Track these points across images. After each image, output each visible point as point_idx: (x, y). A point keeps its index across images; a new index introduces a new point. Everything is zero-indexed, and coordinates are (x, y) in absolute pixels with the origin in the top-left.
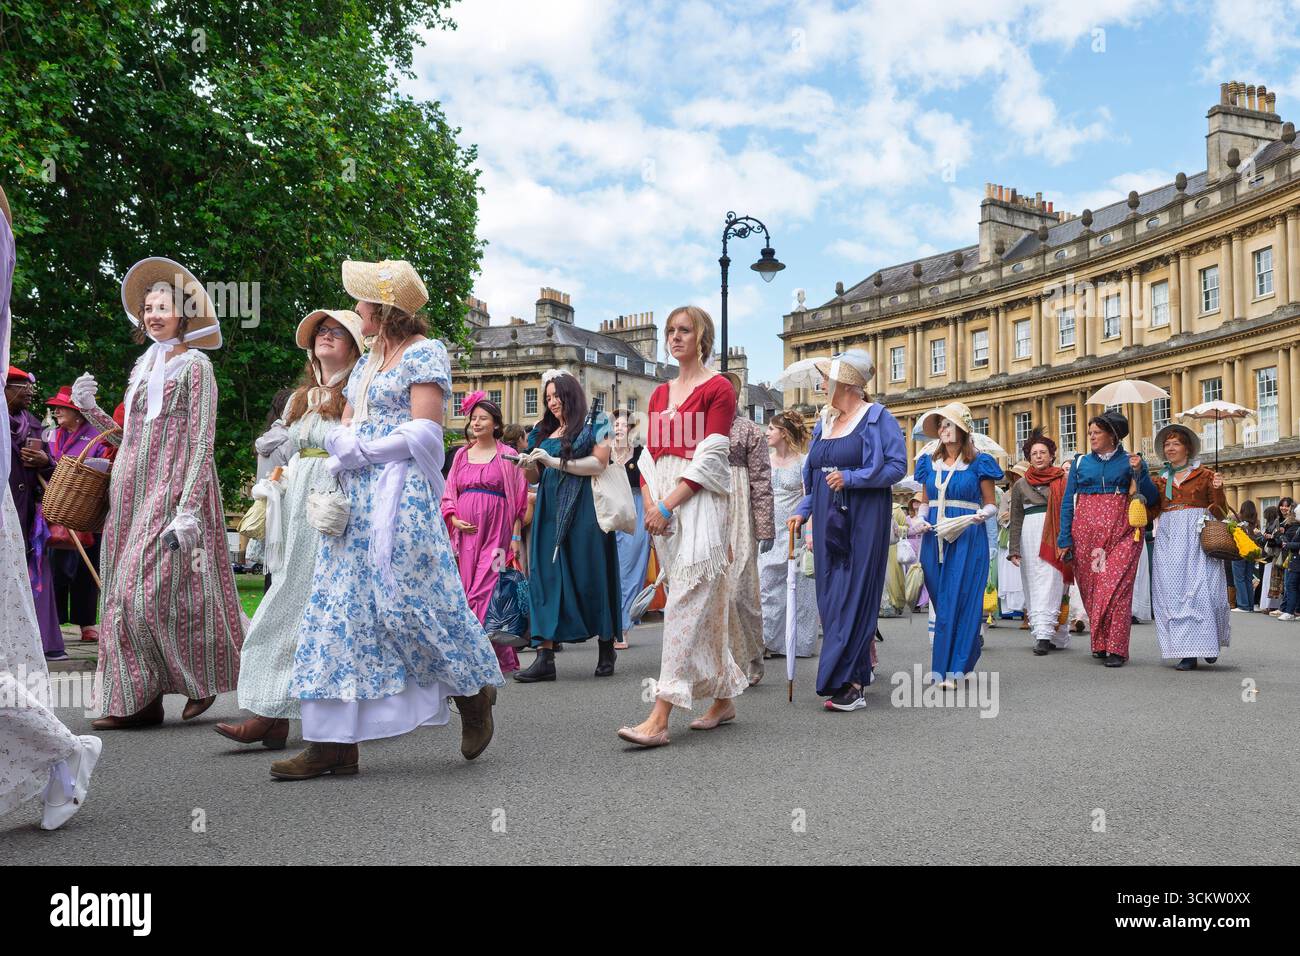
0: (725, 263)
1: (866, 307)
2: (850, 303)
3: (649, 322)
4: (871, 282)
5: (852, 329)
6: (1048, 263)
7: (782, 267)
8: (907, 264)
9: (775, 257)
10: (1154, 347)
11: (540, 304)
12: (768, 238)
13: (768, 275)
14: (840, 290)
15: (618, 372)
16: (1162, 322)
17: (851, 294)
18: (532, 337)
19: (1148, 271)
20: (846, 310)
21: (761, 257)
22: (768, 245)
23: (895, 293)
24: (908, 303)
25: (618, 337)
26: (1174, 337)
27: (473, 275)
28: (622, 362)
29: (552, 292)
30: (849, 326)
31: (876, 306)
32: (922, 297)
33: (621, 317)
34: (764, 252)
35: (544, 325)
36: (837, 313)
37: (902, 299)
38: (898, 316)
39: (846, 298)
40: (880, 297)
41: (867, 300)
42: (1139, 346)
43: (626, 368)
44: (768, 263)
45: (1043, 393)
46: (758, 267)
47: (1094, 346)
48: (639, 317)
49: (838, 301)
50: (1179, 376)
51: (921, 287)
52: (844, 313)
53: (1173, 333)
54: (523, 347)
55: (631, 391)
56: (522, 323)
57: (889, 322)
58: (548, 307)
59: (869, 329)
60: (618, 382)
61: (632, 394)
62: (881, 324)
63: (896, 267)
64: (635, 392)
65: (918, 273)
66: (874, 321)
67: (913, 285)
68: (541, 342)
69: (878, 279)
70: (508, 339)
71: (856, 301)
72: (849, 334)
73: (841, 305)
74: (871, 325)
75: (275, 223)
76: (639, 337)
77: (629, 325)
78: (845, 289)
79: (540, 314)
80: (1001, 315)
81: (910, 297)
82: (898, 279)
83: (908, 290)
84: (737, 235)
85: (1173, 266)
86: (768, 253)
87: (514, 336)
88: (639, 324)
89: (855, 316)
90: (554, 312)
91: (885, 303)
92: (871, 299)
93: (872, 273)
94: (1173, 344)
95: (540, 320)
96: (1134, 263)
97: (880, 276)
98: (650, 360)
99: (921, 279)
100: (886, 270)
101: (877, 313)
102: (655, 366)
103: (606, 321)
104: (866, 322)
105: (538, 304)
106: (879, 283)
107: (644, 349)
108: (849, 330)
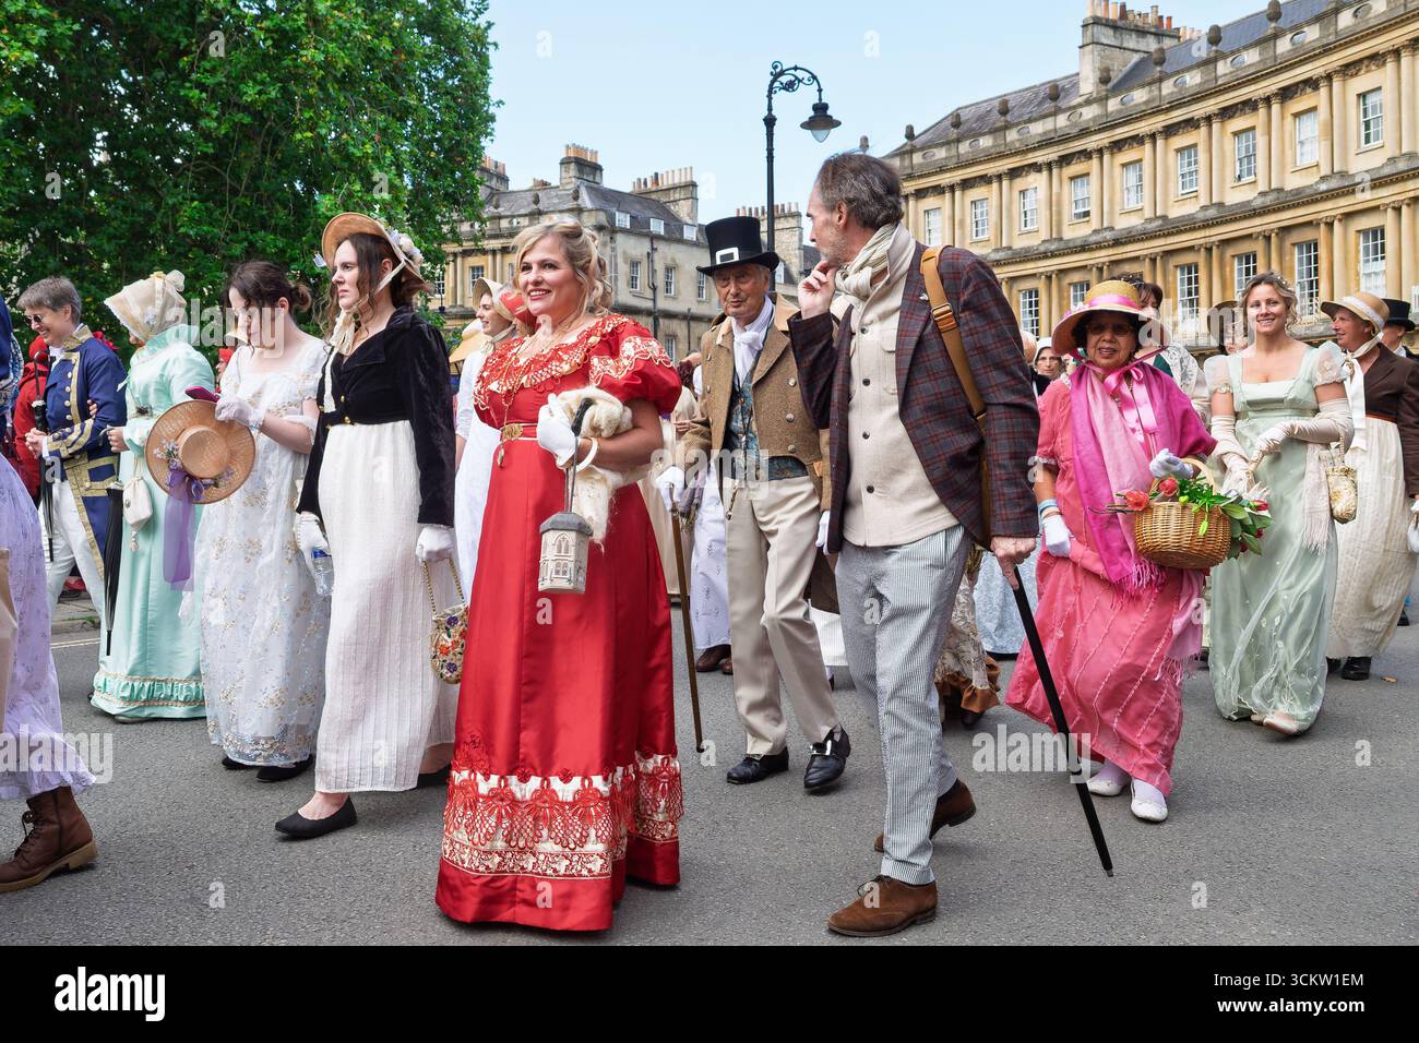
0: (770, 122)
1: (941, 153)
2: (922, 149)
3: (689, 179)
4: (948, 123)
5: (925, 180)
6: (1164, 92)
7: (838, 124)
8: (991, 99)
9: (829, 112)
10: (1298, 191)
11: (565, 162)
12: (820, 90)
13: (822, 133)
14: (910, 135)
15: (654, 238)
16: (1308, 161)
17: (923, 138)
18: (556, 201)
19: (1291, 98)
20: (917, 158)
21: (812, 113)
22: (820, 99)
23: (975, 135)
24: (993, 146)
25: (654, 196)
26: (1323, 179)
27: (484, 142)
28: (657, 226)
29: (577, 148)
30: (921, 177)
31: (953, 152)
32: (1008, 139)
33: (656, 174)
34: (815, 108)
35: (568, 187)
36: (907, 162)
37: (985, 142)
38: (980, 163)
39: (917, 142)
40: (958, 141)
41: (943, 144)
42: (1280, 190)
43: (662, 233)
44: (821, 119)
45: (1157, 250)
46: (809, 125)
47: (1222, 192)
48: (677, 173)
49: (908, 148)
50: (1330, 225)
51: (1007, 127)
52: (914, 162)
53: (1323, 174)
54: (546, 213)
55: (669, 258)
56: (545, 185)
57: (969, 170)
58: (573, 166)
59: (945, 179)
60: (653, 249)
61: (669, 262)
62: (960, 172)
63: (977, 104)
64: (673, 260)
65: (1004, 111)
66: (950, 170)
67: (999, 124)
68: (566, 207)
69: (956, 121)
70: (529, 205)
71: (930, 147)
72: (922, 186)
73: (911, 152)
74: (948, 175)
75: (264, 97)
76: (677, 196)
77: (665, 183)
78: (916, 133)
79: (564, 175)
80: (1106, 157)
81: (995, 139)
82: (981, 118)
83: (993, 131)
84: (784, 88)
85: (1323, 91)
86: (820, 108)
87: (537, 201)
88: (676, 181)
89: (927, 165)
90: (580, 171)
91: (964, 147)
92: (948, 143)
93: (949, 113)
94: (1323, 187)
95: (564, 181)
96: (1274, 88)
97: (958, 115)
98: (689, 222)
99: (1009, 117)
100: (966, 107)
101: (955, 160)
102: (695, 229)
103: (639, 180)
104: (942, 170)
105: (562, 163)
106: (957, 124)
107: (682, 210)
108: (921, 181)
